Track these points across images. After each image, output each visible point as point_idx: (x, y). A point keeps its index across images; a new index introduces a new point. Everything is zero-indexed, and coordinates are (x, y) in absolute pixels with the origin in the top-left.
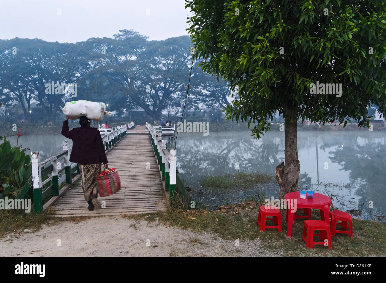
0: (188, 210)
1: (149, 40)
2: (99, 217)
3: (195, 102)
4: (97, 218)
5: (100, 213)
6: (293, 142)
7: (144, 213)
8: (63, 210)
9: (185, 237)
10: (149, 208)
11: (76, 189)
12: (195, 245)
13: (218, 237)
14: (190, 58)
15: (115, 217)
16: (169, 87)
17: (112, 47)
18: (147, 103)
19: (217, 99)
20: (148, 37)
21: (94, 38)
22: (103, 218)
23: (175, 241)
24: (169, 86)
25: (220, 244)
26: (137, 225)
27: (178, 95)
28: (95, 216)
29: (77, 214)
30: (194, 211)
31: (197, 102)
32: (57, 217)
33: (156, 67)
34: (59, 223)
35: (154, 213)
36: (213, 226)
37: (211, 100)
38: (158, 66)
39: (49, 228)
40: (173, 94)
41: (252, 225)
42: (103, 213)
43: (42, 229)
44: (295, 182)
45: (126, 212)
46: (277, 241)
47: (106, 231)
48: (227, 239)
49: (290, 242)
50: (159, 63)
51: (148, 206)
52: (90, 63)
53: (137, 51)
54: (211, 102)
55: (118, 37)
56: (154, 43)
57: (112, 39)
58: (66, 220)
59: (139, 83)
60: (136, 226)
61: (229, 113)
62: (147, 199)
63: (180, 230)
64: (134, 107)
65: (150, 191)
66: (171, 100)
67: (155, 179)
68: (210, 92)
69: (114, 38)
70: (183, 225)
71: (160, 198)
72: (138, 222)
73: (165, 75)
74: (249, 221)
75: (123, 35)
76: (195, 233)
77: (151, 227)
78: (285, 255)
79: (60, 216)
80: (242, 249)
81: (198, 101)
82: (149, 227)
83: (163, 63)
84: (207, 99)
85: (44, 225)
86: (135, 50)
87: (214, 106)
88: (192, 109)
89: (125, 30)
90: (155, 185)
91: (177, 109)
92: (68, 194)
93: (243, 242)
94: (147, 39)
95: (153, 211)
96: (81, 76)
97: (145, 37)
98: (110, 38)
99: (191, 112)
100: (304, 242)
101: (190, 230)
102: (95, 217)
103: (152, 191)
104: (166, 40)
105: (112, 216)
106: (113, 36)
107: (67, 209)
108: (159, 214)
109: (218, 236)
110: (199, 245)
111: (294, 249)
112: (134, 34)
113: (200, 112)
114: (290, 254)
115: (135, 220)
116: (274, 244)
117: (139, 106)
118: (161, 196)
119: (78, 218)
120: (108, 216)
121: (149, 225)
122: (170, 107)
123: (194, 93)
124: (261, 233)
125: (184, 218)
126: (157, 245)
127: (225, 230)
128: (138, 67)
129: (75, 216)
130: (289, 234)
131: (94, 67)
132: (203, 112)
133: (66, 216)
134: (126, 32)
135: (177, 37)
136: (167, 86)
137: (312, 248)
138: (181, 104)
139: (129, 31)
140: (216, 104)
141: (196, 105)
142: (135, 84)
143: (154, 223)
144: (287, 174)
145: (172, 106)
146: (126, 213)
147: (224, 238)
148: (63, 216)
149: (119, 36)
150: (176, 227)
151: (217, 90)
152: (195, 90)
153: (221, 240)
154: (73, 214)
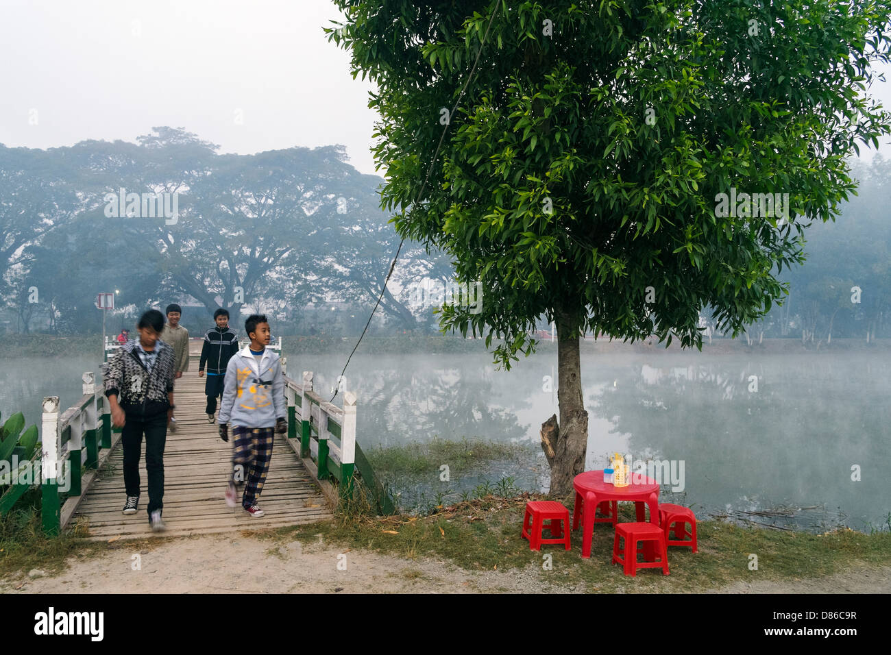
0: (378, 517)
1: (219, 152)
2: (190, 537)
3: (318, 289)
4: (186, 540)
5: (192, 529)
6: (575, 375)
7: (287, 525)
8: (102, 526)
9: (390, 570)
10: (294, 514)
11: (113, 480)
12: (416, 582)
13: (454, 567)
14: (308, 197)
15: (227, 535)
16: (262, 255)
17: (133, 162)
18: (210, 290)
19: (365, 285)
20: (218, 147)
21: (94, 141)
22: (201, 539)
23: (375, 578)
24: (262, 253)
25: (463, 579)
26: (282, 550)
27: (281, 273)
28: (182, 536)
29: (140, 533)
30: (391, 517)
31: (322, 290)
32: (97, 542)
33: (233, 210)
34: (105, 555)
35: (309, 524)
36: (439, 545)
37: (352, 287)
38: (237, 209)
39: (85, 565)
40: (270, 271)
41: (513, 539)
42: (197, 529)
43: (69, 567)
44: (581, 453)
45: (249, 525)
46: (569, 566)
47: (219, 565)
48: (474, 568)
49: (592, 568)
50: (239, 203)
51: (289, 511)
52: (79, 194)
53: (191, 175)
54: (351, 290)
55: (148, 142)
56: (231, 159)
57: (135, 145)
58: (119, 547)
59: (192, 244)
60: (280, 551)
61: (447, 318)
62: (282, 497)
63: (374, 555)
64: (179, 298)
65: (281, 480)
66: (264, 283)
67: (283, 456)
68: (351, 268)
69: (138, 144)
70: (377, 545)
71: (310, 493)
72: (280, 543)
73: (253, 229)
74: (505, 533)
75: (160, 139)
76: (407, 560)
77: (312, 552)
78: (590, 592)
79: (102, 539)
80: (508, 585)
81: (325, 287)
82: (308, 552)
83: (249, 205)
84: (343, 283)
85: (71, 561)
86: (186, 172)
87: (358, 299)
88: (310, 304)
89: (166, 128)
90: (288, 468)
91: (277, 303)
92: (99, 491)
93: (505, 572)
94: (216, 150)
95: (306, 520)
96: (56, 223)
97: (211, 145)
98: (129, 144)
99: (307, 311)
100: (616, 565)
101: (396, 555)
102: (184, 537)
103: (285, 480)
104: (258, 155)
105: (219, 534)
106: (138, 138)
107: (113, 523)
108: (319, 527)
109: (455, 563)
110: (424, 582)
111: (604, 580)
112: (185, 138)
113: (328, 310)
114: (599, 588)
115: (273, 541)
116: (565, 573)
117: (190, 295)
118: (311, 491)
119: (146, 542)
120: (211, 534)
121: (307, 549)
122: (262, 299)
123: (316, 271)
124: (534, 553)
125: (373, 531)
126: (341, 587)
127: (465, 552)
128: (190, 210)
129: (136, 537)
130: (586, 553)
131: (88, 205)
132: (334, 311)
133: (116, 538)
134: (166, 132)
135: (281, 150)
136: (257, 254)
137: (634, 574)
138: (285, 293)
139: (176, 131)
140: (362, 296)
141: (320, 295)
142: (185, 246)
143: (314, 545)
144: (566, 437)
145: (266, 296)
146: (250, 528)
147: (467, 566)
148: (111, 539)
149: (151, 139)
150: (365, 551)
151: (364, 265)
152: (318, 265)
153: (462, 571)
154: (130, 534)
